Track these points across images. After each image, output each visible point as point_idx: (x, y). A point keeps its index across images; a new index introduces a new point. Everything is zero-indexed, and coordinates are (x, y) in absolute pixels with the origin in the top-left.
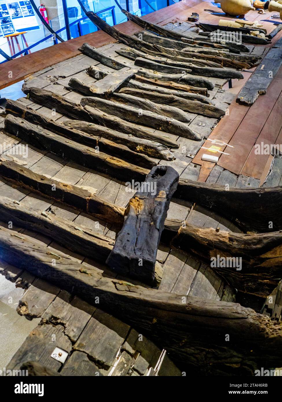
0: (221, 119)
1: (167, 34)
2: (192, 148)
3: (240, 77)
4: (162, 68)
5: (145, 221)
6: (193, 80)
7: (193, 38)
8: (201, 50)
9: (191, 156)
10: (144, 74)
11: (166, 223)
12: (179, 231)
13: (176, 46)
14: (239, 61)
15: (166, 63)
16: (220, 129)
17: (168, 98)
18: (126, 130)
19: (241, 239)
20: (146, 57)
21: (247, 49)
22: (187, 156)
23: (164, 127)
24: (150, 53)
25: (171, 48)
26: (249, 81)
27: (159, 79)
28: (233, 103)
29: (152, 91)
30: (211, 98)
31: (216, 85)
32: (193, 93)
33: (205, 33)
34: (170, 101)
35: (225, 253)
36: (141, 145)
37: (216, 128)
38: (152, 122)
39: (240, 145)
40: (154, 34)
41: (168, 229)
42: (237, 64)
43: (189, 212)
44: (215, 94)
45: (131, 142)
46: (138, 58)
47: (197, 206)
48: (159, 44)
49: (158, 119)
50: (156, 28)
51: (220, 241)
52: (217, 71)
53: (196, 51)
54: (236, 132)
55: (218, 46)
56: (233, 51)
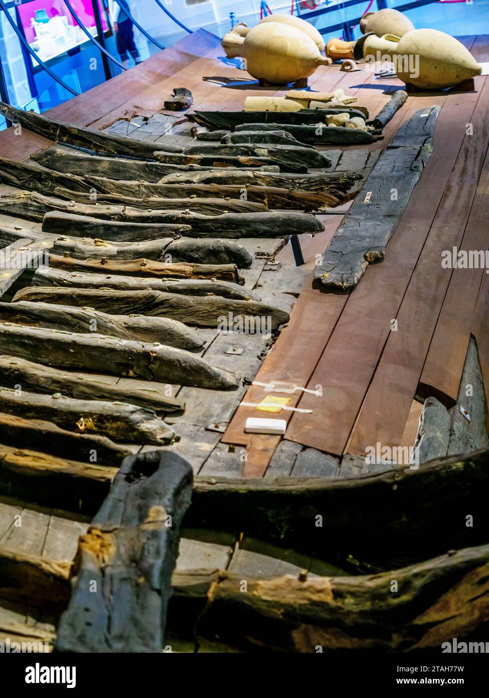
0: (280, 332)
1: (115, 148)
2: (217, 408)
3: (315, 228)
4: (115, 230)
5: (123, 580)
6: (198, 249)
7: (183, 149)
8: (207, 175)
9: (217, 427)
10: (72, 249)
11: (176, 581)
12: (210, 595)
13: (142, 174)
14: (308, 190)
15: (123, 218)
16: (282, 357)
17: (140, 299)
18: (44, 387)
19: (360, 589)
20: (69, 208)
21: (323, 159)
22: (207, 430)
23: (139, 367)
24: (78, 199)
25: (130, 179)
26: (340, 234)
27: (112, 257)
28: (306, 290)
29: (97, 286)
30: (249, 286)
31: (258, 254)
32: (201, 279)
33: (213, 136)
34: (148, 306)
35: (330, 630)
36: (87, 415)
37: (270, 355)
38: (108, 359)
39: (336, 386)
40: (82, 151)
41: (183, 595)
42: (303, 199)
43: (231, 556)
44: (258, 276)
45: (62, 411)
46: (49, 214)
47: (248, 540)
48: (99, 174)
49: (121, 351)
50: (85, 136)
51: (314, 603)
52: (254, 221)
53: (195, 179)
54: (322, 358)
55: (250, 160)
56: (289, 168)
